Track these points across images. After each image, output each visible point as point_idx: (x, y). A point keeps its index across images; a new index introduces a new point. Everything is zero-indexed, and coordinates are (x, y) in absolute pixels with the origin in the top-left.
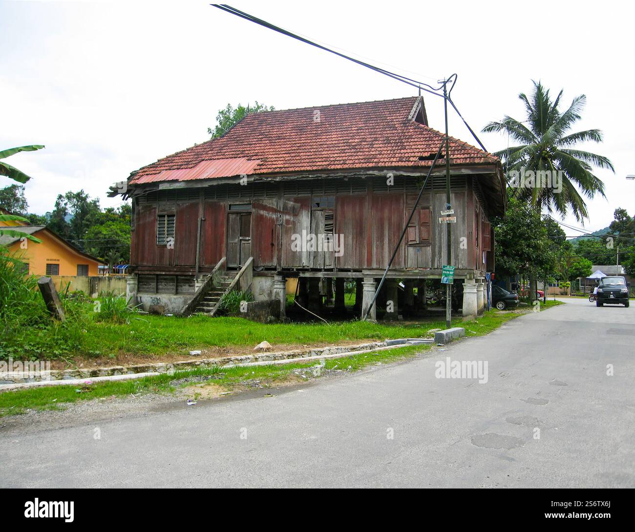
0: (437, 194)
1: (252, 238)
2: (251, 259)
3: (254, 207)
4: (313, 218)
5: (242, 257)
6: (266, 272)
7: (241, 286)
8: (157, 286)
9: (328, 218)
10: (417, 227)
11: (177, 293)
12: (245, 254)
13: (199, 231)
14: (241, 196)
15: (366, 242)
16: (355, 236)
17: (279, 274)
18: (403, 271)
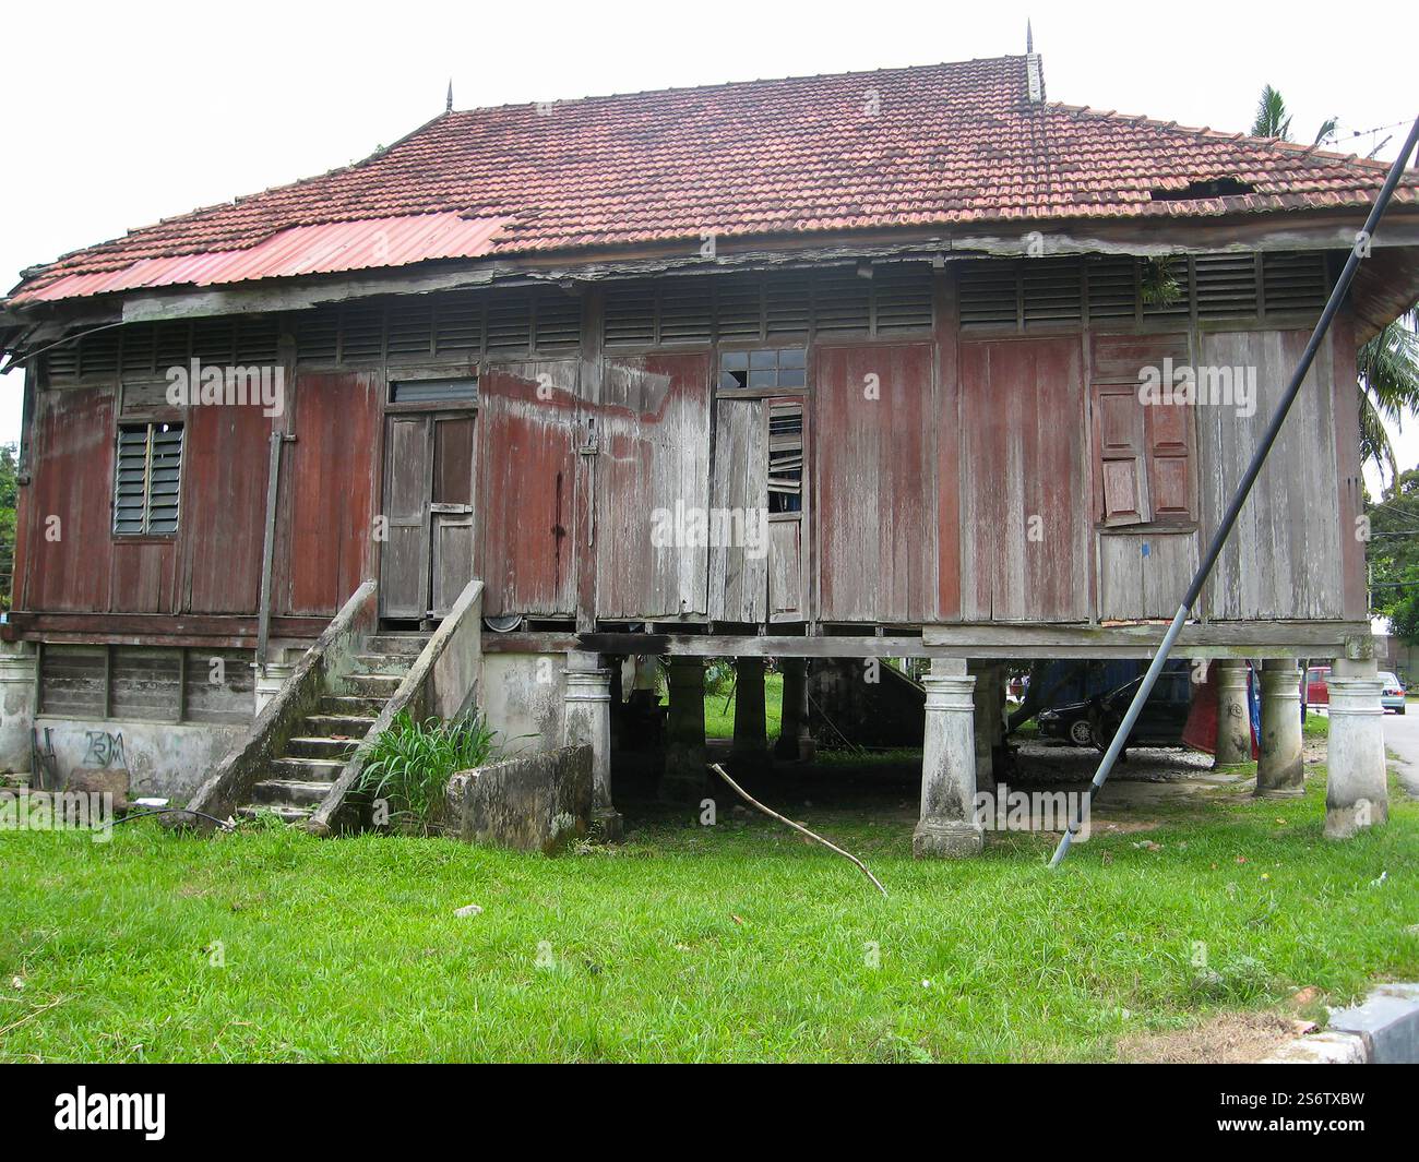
0: (1212, 333)
1: (479, 506)
2: (473, 588)
3: (488, 387)
4: (722, 429)
5: (440, 577)
6: (534, 637)
7: (438, 692)
8: (111, 687)
9: (779, 427)
10: (1140, 461)
11: (186, 716)
12: (450, 569)
13: (273, 482)
14: (438, 351)
15: (934, 517)
16: (890, 497)
17: (586, 644)
18: (1088, 632)
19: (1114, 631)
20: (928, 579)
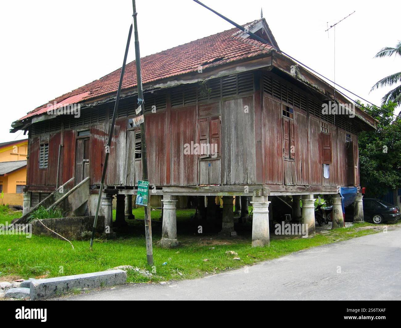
0: (226, 101)
1: (90, 159)
3: (91, 132)
4: (128, 138)
7: (70, 202)
9: (138, 137)
10: (208, 140)
12: (87, 174)
14: (84, 124)
15: (165, 158)
17: (105, 191)
18: (196, 188)
19: (201, 188)
20: (165, 174)
